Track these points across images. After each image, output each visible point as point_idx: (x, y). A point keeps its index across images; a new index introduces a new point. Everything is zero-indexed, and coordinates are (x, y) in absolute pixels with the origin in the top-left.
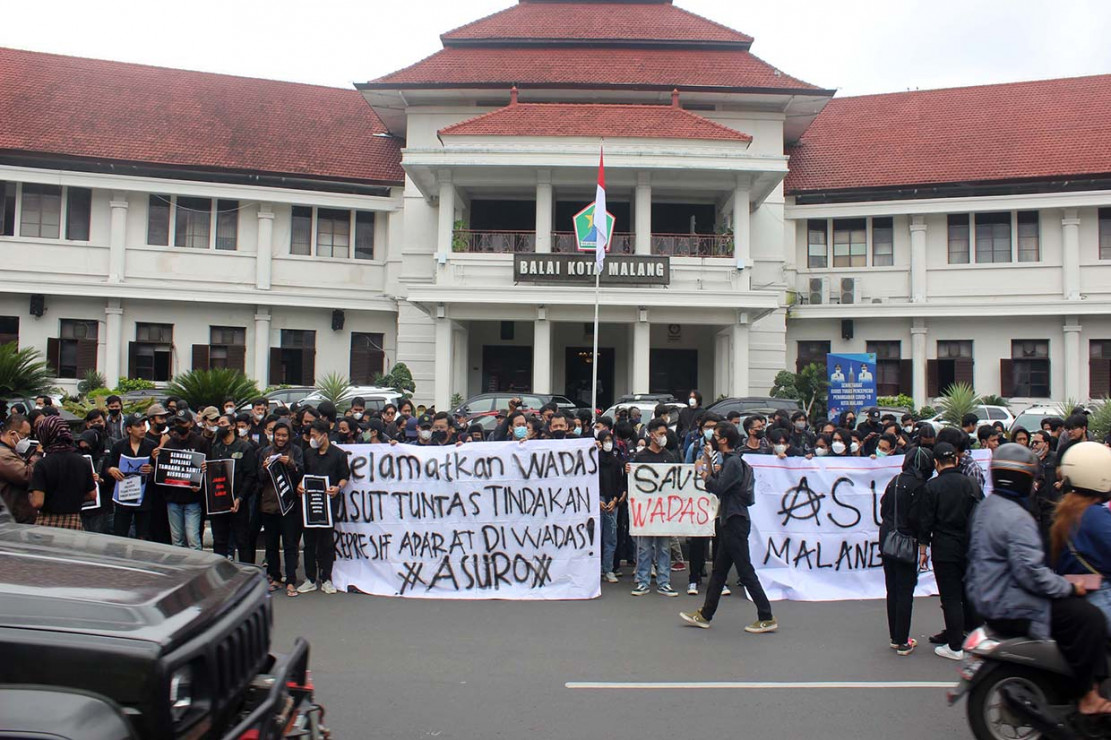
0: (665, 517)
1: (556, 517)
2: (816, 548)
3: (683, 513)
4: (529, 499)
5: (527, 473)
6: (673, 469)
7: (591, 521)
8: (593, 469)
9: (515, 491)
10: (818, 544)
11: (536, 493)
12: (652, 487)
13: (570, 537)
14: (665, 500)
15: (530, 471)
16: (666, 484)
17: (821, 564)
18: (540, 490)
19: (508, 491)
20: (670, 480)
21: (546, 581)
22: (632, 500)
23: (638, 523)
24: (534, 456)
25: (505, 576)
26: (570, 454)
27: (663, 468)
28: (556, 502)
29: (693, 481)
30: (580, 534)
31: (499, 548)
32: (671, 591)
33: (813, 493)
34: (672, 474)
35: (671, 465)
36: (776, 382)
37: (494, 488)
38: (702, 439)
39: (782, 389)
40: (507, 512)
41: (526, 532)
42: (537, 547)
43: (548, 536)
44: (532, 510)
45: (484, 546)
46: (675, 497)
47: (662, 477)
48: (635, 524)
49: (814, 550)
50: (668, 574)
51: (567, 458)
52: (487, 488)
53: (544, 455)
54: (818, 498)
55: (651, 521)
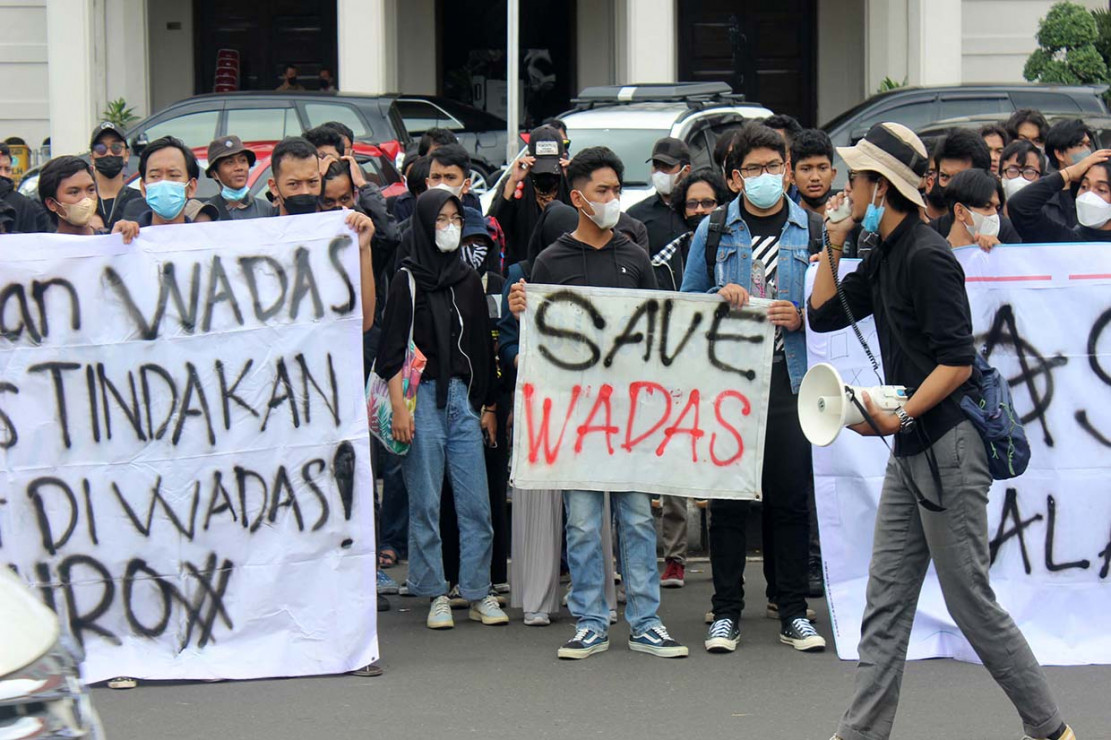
0: (618, 440)
1: (240, 443)
2: (1044, 511)
3: (670, 432)
4: (161, 398)
5: (149, 316)
6: (651, 307)
7: (345, 452)
8: (343, 299)
9: (116, 375)
10: (1050, 500)
11: (181, 377)
12: (585, 354)
13: (284, 497)
14: (621, 394)
15: (160, 313)
16: (626, 348)
17: (1057, 561)
18: (191, 368)
19: (97, 375)
20: (638, 338)
21: (218, 628)
22: (529, 390)
23: (541, 455)
24: (169, 270)
25: (102, 622)
26: (271, 261)
27: (619, 303)
28: (240, 402)
29: (705, 343)
30: (314, 488)
31: (79, 544)
32: (666, 644)
33: (1033, 352)
34: (644, 320)
35: (644, 295)
36: (1045, 36)
37: (57, 369)
38: (734, 205)
39: (1061, 56)
40: (97, 438)
41: (156, 493)
42: (190, 535)
43: (220, 501)
44: (172, 428)
45: (37, 537)
46: (651, 387)
47: (616, 327)
48: (533, 458)
49: (1038, 517)
50: (657, 592)
51: (263, 273)
52: (36, 369)
53: (197, 268)
54: (1047, 366)
55: (578, 448)
